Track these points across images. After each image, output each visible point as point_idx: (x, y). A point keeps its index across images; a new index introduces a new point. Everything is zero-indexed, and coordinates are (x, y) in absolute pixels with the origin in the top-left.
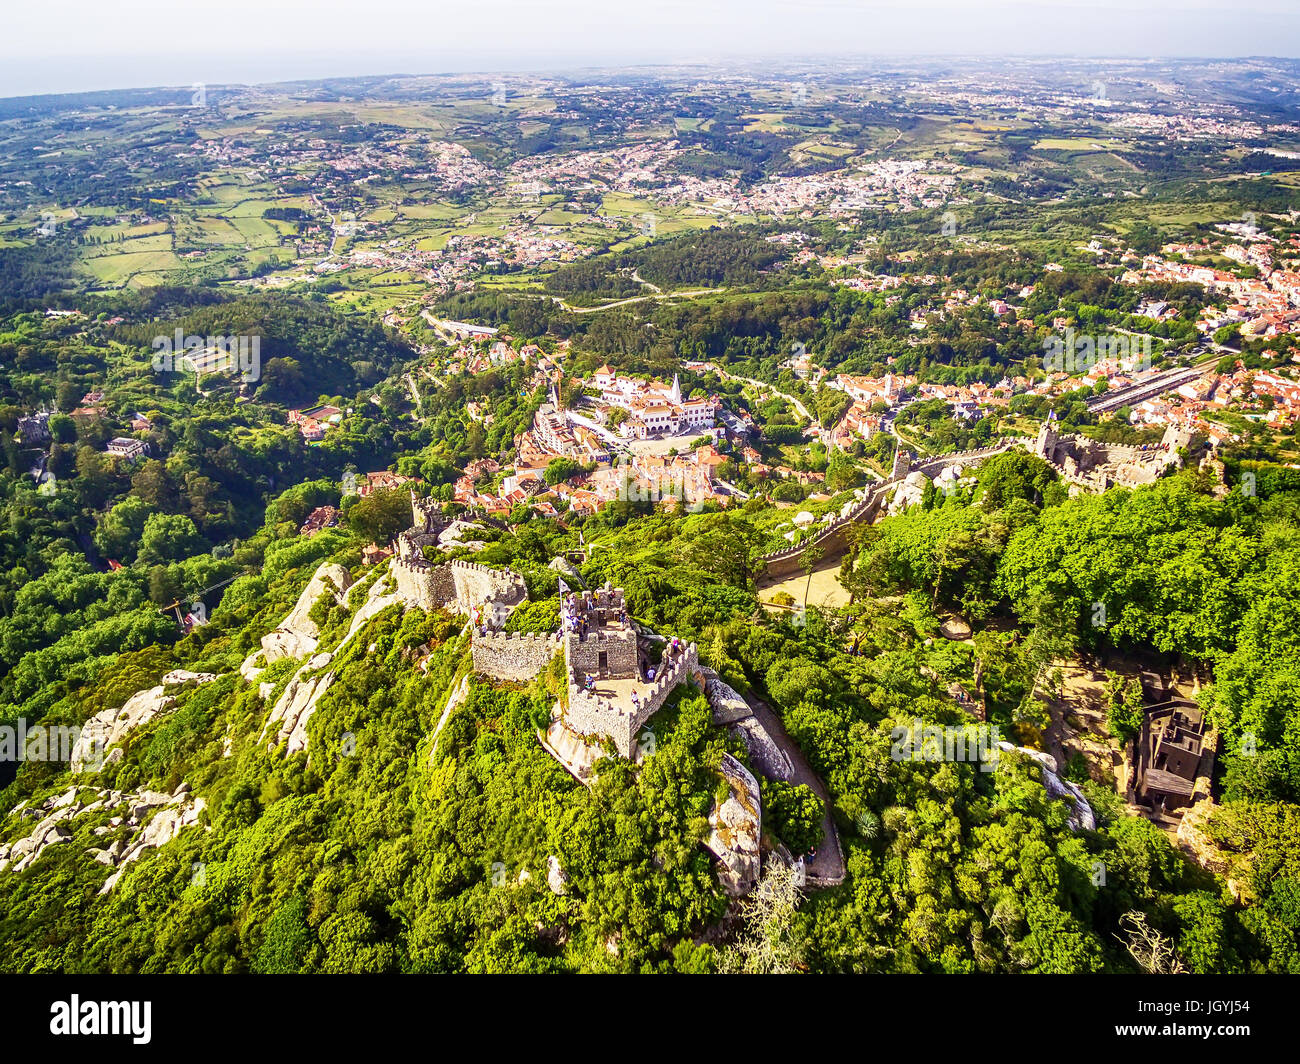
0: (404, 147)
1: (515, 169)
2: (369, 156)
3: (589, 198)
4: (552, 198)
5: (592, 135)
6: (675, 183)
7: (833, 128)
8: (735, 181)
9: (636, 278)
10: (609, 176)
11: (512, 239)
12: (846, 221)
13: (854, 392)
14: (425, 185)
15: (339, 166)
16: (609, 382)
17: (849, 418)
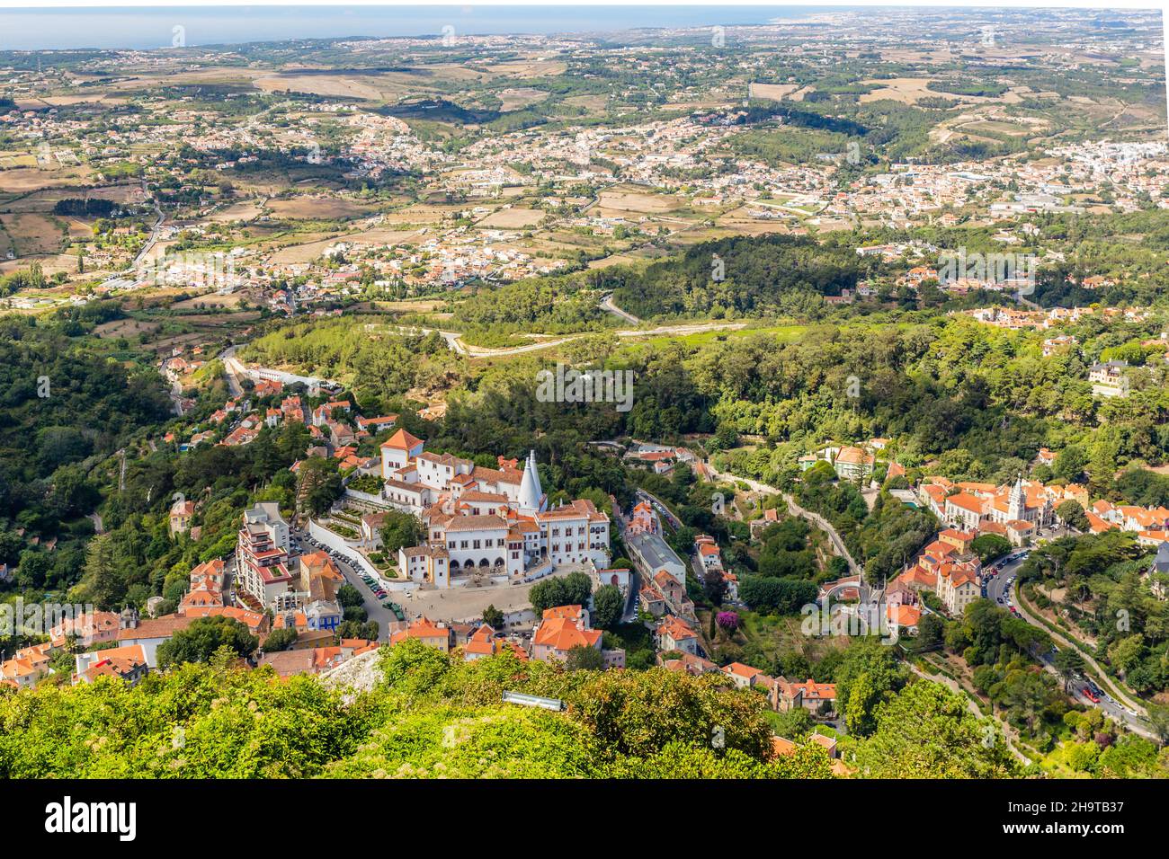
0: (310, 121)
1: (474, 150)
2: (254, 132)
3: (576, 191)
4: (519, 192)
5: (611, 106)
6: (724, 171)
7: (1011, 98)
8: (830, 170)
9: (608, 304)
10: (621, 161)
11: (431, 246)
12: (1010, 226)
13: (946, 513)
14: (323, 172)
15: (201, 144)
16: (404, 464)
17: (923, 563)
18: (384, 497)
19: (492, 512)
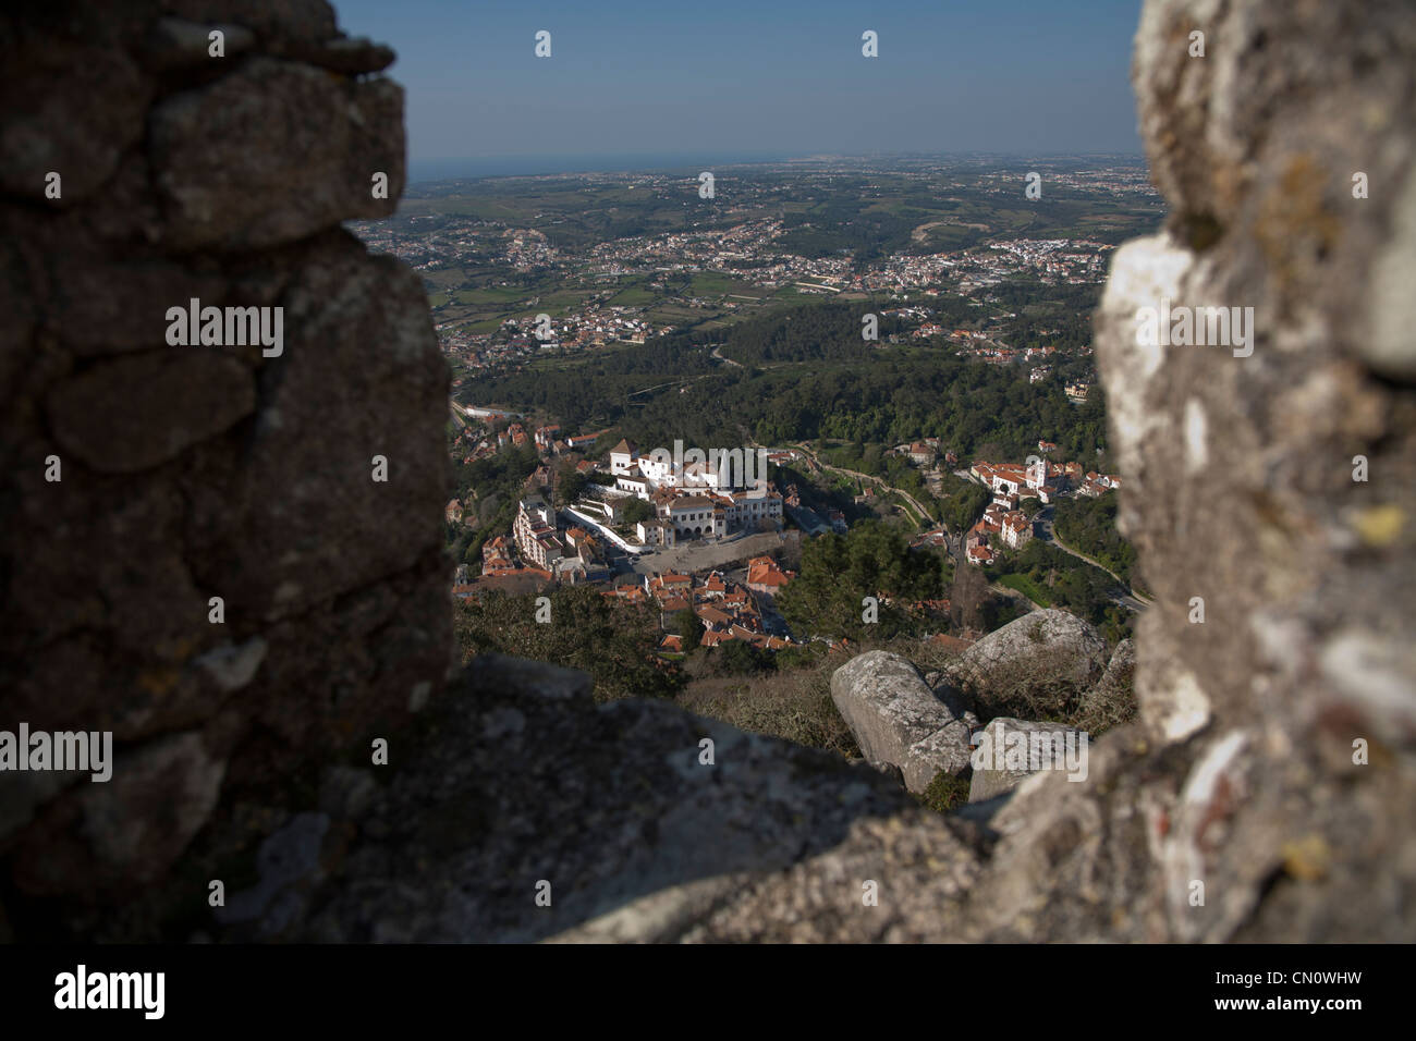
0: (475, 235)
1: (595, 252)
2: (436, 243)
3: (674, 278)
4: (632, 279)
5: (687, 219)
6: (774, 263)
8: (848, 260)
9: (715, 354)
10: (701, 256)
11: (577, 320)
13: (994, 483)
16: (628, 464)
17: (986, 517)
18: (618, 487)
19: (699, 494)
